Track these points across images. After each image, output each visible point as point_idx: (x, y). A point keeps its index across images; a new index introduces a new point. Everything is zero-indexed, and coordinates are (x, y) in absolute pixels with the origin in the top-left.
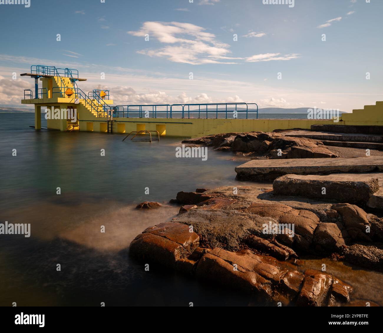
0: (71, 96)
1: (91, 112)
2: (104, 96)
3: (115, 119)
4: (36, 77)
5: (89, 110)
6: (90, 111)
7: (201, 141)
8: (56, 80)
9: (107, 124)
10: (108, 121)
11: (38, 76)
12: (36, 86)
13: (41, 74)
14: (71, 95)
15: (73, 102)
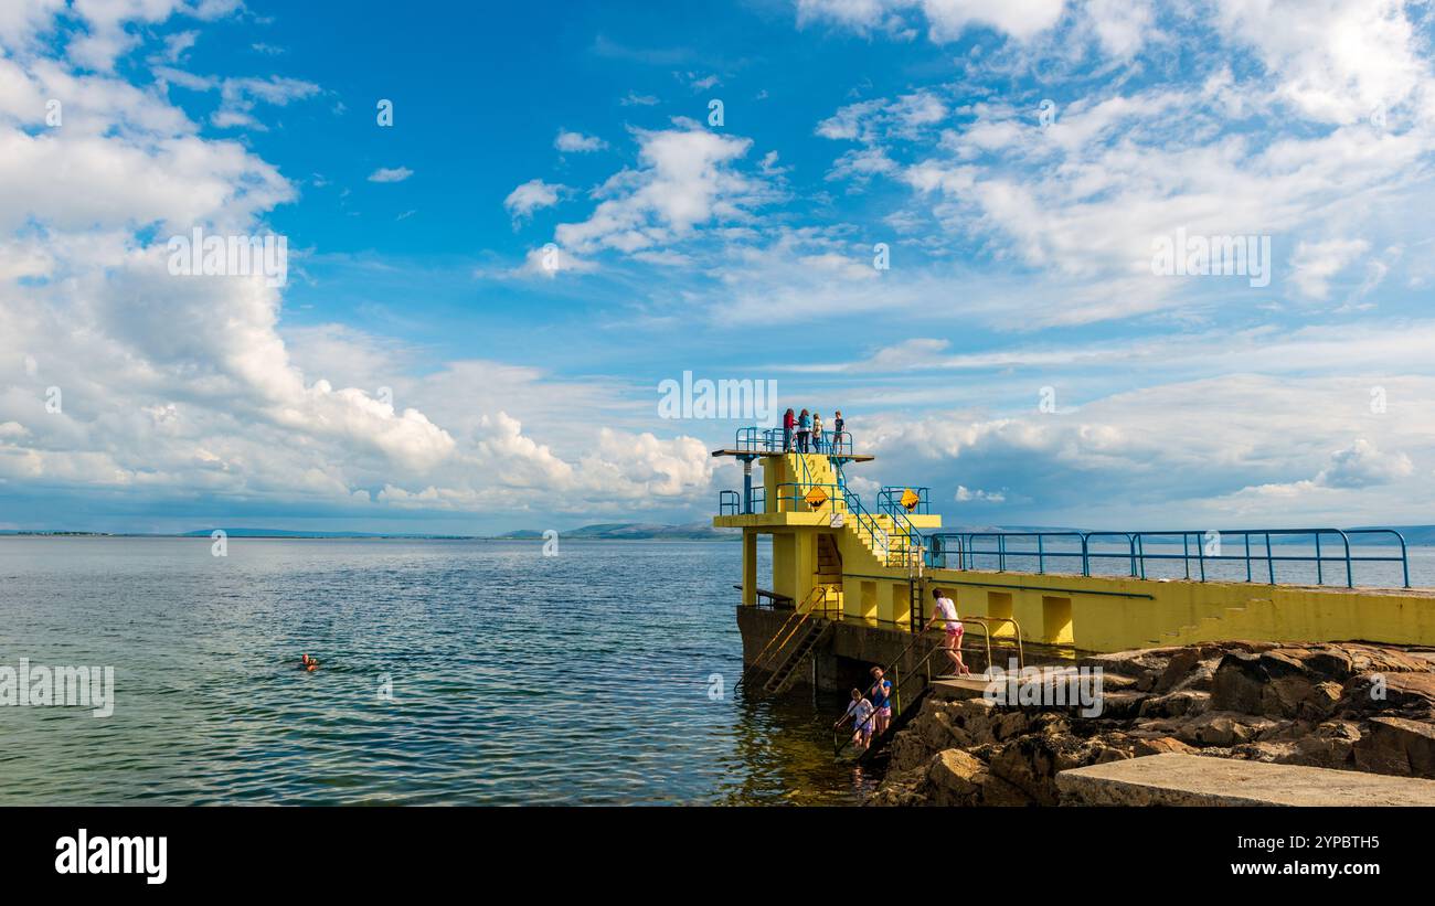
0: (823, 506)
1: (870, 551)
2: (914, 504)
3: (931, 573)
4: (746, 458)
5: (866, 546)
6: (869, 547)
7: (1136, 664)
8: (793, 463)
9: (910, 589)
10: (912, 582)
11: (751, 456)
12: (748, 480)
13: (761, 448)
14: (821, 503)
15: (825, 523)
